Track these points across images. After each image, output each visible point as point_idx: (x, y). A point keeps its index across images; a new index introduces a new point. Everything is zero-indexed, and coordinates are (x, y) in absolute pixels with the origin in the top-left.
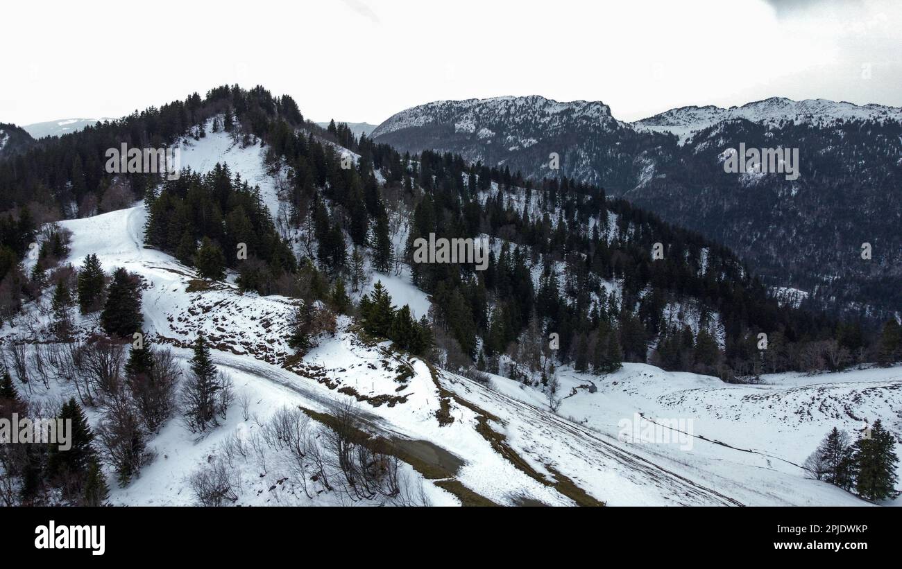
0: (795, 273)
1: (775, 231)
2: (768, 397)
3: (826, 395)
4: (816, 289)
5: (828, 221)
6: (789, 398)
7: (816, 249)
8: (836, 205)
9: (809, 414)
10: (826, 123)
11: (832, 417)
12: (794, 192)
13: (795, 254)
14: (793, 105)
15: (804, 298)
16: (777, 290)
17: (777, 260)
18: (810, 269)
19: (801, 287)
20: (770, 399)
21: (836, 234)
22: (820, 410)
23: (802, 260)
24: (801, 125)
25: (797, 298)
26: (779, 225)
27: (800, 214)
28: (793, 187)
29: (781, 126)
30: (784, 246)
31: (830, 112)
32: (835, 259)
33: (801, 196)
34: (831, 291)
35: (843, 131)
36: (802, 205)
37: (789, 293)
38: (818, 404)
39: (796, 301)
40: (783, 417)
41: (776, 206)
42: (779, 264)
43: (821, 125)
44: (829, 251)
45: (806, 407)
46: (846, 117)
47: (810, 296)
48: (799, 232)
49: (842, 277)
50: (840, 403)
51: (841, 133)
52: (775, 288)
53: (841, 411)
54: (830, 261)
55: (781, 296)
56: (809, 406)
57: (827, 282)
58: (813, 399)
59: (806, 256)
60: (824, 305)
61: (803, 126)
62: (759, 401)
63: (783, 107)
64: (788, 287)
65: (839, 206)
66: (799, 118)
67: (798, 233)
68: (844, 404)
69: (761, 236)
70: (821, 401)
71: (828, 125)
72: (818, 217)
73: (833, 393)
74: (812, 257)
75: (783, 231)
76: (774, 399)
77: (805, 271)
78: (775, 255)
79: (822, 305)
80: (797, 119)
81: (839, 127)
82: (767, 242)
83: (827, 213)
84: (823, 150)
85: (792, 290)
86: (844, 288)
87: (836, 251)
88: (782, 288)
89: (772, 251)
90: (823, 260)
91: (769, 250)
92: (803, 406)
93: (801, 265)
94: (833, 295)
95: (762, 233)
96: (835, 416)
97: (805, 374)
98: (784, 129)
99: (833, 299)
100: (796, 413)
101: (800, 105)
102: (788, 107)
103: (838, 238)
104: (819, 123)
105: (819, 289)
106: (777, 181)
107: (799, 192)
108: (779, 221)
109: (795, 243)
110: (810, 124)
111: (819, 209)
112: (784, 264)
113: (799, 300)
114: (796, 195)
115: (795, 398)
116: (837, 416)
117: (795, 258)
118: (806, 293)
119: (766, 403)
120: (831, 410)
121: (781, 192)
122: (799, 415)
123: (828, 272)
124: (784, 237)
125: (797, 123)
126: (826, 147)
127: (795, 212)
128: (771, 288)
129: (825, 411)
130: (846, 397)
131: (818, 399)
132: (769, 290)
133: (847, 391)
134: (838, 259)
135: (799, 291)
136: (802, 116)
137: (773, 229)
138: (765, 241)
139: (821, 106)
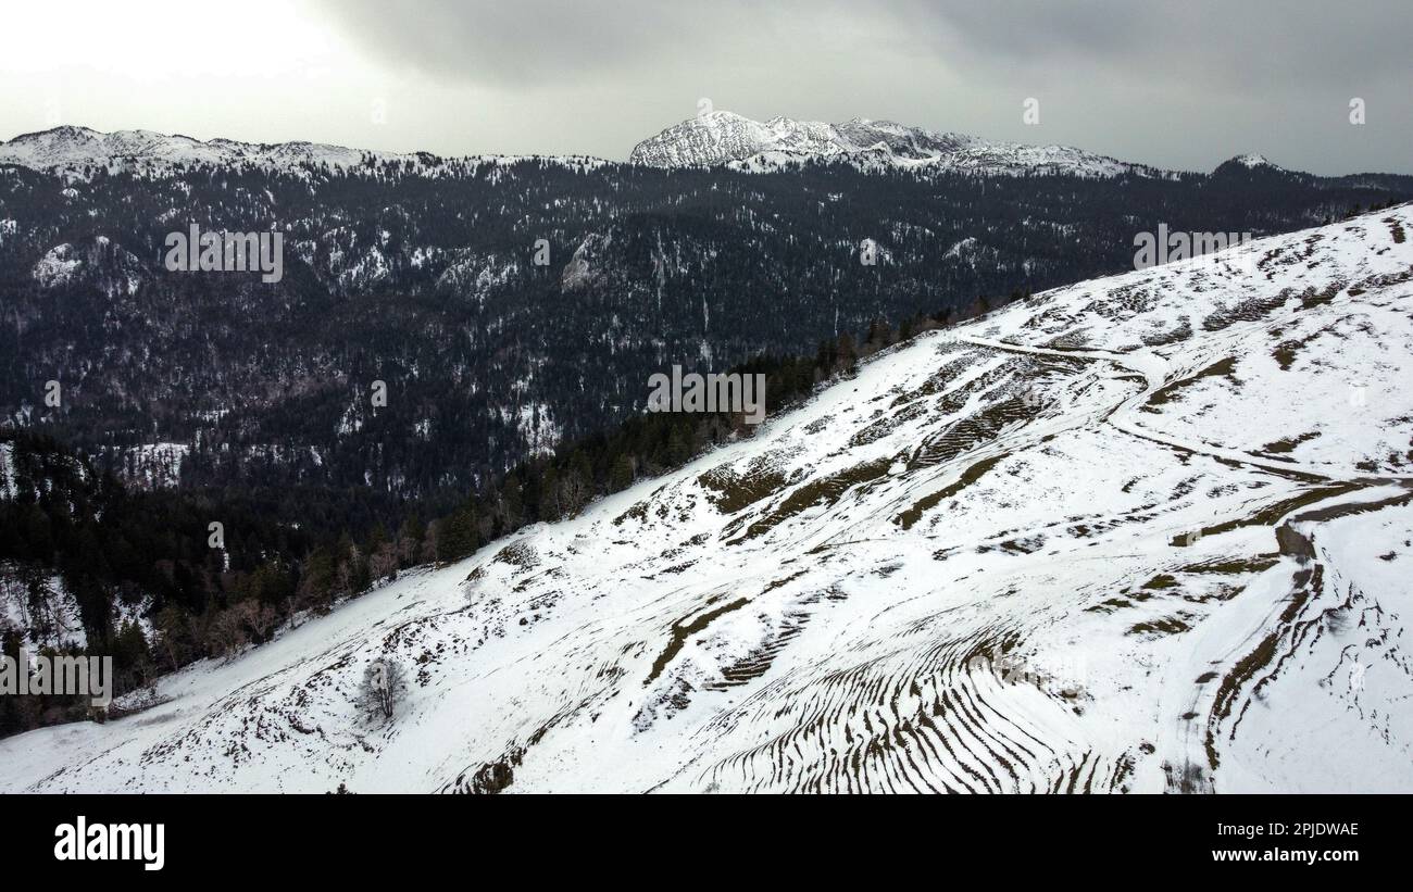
0: (161, 416)
1: (116, 355)
2: (180, 743)
3: (261, 707)
4: (198, 437)
5: (194, 328)
6: (211, 733)
7: (185, 373)
8: (200, 301)
9: (245, 749)
10: (158, 172)
11: (277, 741)
12: (132, 288)
13: (156, 387)
14: (100, 139)
15: (184, 456)
16: (140, 450)
17: (128, 402)
18: (182, 407)
19: (176, 439)
20: (185, 744)
21: (209, 346)
22: (259, 736)
23: (168, 395)
24: (121, 174)
25: (172, 457)
26: (119, 344)
27: (149, 322)
28: (130, 279)
29: (88, 177)
30: (135, 377)
31: (159, 151)
32: (216, 385)
33: (144, 294)
34: (220, 436)
35: (188, 183)
36: (150, 307)
37: (160, 453)
38: (253, 726)
39: (172, 462)
40: (209, 770)
41: (108, 314)
42: (134, 407)
43: (152, 174)
44: (204, 374)
45: (238, 739)
46: (187, 160)
47: (192, 449)
48: (155, 351)
49: (231, 410)
50: (281, 714)
51: (185, 188)
52: (135, 449)
53: (285, 726)
54: (209, 388)
55: (147, 461)
56: (243, 736)
57: (211, 423)
58: (245, 722)
59: (172, 387)
60: (215, 460)
61: (125, 177)
62: (168, 756)
63: (84, 144)
64: (156, 443)
65: (205, 303)
66: (114, 162)
67: (152, 351)
68: (287, 715)
69: (94, 367)
70: (257, 720)
71: (162, 174)
72: (177, 325)
73: (268, 701)
74: (182, 388)
75: (129, 354)
76: (189, 743)
77: (177, 411)
78: (123, 394)
79: (211, 461)
80: (111, 165)
81: (180, 178)
82: (105, 376)
83: (190, 317)
84: (164, 215)
85: (163, 446)
86: (238, 426)
87: (215, 373)
88: (146, 447)
89: (117, 387)
90: (199, 389)
91: (112, 387)
92: (234, 739)
93: (167, 403)
94: (224, 441)
95: (95, 361)
96: (279, 738)
97: (223, 659)
98: (94, 182)
99: (226, 446)
100: (227, 755)
101: (111, 139)
102: (92, 142)
103: (214, 352)
104: (148, 171)
105: (203, 434)
106: (101, 272)
107: (141, 286)
108: (118, 337)
109: (151, 368)
110: (134, 172)
111: (176, 310)
112: (141, 406)
113: (177, 460)
114: (138, 292)
115: (220, 728)
116: (282, 736)
117: (155, 392)
118: (184, 447)
119: (180, 754)
120: (272, 731)
121: (112, 289)
122: (231, 756)
123: (209, 406)
124: (132, 363)
125: (113, 171)
126: (166, 211)
127: (140, 320)
128: (129, 450)
129: (265, 736)
130: (287, 702)
131: (252, 720)
132: (127, 454)
133: (287, 691)
134: (221, 383)
135: (173, 446)
136: (119, 160)
137: (112, 352)
138: (102, 374)
139: (145, 141)
